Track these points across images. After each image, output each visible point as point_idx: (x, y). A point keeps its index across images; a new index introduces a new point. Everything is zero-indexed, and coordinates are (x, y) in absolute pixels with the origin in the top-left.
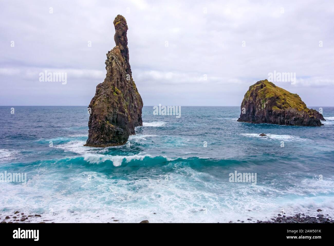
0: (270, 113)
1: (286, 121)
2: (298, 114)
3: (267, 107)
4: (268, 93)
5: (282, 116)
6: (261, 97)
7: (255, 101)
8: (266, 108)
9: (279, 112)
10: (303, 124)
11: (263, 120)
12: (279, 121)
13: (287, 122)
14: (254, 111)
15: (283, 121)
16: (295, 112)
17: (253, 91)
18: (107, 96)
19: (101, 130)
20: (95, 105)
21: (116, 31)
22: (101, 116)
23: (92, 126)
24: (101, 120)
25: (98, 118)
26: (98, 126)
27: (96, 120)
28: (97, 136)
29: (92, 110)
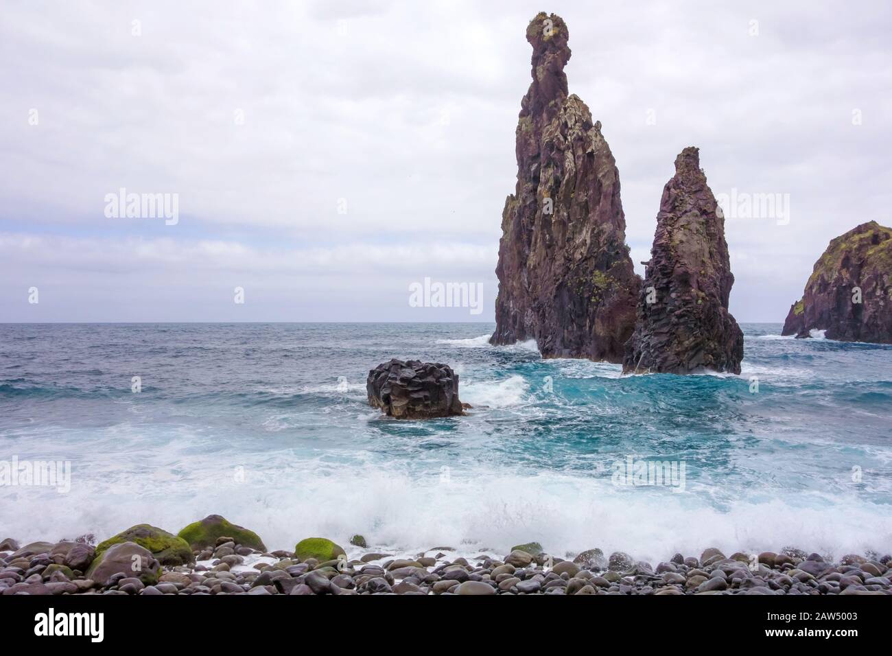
6: (884, 267)
7: (859, 282)
17: (850, 252)
18: (702, 215)
19: (705, 324)
20: (678, 242)
21: (549, 56)
22: (701, 278)
23: (669, 312)
24: (702, 291)
25: (695, 285)
26: (695, 312)
27: (689, 292)
28: (693, 344)
29: (669, 259)
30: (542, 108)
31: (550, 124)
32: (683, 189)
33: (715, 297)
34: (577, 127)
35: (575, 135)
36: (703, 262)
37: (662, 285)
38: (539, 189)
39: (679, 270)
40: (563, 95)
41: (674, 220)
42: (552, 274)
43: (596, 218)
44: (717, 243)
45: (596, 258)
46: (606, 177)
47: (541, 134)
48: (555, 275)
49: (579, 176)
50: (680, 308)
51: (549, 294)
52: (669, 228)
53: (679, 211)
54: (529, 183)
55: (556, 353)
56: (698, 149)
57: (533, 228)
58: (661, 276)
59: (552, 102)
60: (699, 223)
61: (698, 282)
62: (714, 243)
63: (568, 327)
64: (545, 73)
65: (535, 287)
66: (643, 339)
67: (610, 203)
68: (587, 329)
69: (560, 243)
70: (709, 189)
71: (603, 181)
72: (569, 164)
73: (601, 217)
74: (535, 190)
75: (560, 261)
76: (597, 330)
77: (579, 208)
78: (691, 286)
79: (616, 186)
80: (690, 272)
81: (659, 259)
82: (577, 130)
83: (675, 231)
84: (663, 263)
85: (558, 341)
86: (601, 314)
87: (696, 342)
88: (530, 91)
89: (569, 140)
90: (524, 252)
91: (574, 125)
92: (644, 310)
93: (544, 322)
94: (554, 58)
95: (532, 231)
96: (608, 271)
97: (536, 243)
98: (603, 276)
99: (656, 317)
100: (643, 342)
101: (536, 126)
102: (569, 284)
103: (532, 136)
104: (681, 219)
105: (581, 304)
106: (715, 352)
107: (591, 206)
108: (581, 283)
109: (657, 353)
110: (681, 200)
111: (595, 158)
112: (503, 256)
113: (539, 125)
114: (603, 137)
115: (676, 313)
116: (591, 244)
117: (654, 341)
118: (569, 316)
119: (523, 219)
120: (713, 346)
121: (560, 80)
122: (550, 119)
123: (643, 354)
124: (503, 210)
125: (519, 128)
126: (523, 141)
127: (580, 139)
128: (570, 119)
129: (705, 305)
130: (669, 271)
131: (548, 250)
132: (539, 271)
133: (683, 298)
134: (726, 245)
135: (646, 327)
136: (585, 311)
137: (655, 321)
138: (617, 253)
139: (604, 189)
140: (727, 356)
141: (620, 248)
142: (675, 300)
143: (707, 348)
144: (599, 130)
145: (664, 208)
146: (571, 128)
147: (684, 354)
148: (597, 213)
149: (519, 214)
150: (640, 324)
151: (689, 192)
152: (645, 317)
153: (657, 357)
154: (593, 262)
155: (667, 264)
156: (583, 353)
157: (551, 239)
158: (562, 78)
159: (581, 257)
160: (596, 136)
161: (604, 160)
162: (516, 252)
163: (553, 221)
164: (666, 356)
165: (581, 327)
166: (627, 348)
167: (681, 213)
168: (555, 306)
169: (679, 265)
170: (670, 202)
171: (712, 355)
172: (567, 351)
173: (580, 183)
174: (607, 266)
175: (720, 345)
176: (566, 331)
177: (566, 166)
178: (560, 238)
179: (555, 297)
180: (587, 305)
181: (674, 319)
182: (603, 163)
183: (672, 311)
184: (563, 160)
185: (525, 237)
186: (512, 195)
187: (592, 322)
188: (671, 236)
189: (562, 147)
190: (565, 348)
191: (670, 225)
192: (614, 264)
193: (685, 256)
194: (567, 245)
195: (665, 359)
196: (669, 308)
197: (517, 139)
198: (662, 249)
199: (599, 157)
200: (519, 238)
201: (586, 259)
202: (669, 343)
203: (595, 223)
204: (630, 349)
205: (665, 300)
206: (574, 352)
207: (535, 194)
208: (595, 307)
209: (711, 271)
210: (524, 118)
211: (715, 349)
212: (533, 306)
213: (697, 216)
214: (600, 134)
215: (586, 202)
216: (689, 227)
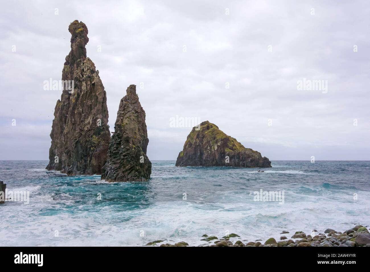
0: (223, 155)
1: (241, 163)
2: (254, 155)
3: (219, 149)
4: (218, 135)
5: (237, 158)
6: (211, 138)
7: (202, 144)
8: (217, 150)
9: (233, 154)
10: (259, 166)
11: (213, 163)
12: (234, 164)
13: (243, 165)
14: (202, 154)
15: (239, 163)
16: (251, 153)
17: (199, 132)
18: (136, 113)
19: (135, 159)
20: (125, 124)
21: (78, 40)
22: (134, 139)
23: (120, 154)
24: (134, 145)
25: (131, 142)
26: (131, 154)
27: (129, 145)
28: (130, 168)
29: (121, 131)
30: (74, 62)
31: (77, 69)
32: (129, 102)
33: (139, 147)
34: (88, 72)
35: (87, 75)
36: (135, 133)
37: (117, 142)
38: (71, 98)
39: (125, 136)
40: (84, 57)
41: (124, 114)
42: (74, 136)
43: (95, 112)
44: (142, 125)
45: (94, 130)
46: (100, 95)
47: (73, 73)
48: (75, 137)
49: (88, 93)
50: (125, 152)
51: (73, 146)
52: (122, 118)
53: (127, 111)
54: (67, 95)
55: (74, 173)
56: (136, 86)
57: (67, 116)
58: (117, 138)
59: (79, 60)
60: (134, 116)
61: (133, 141)
62: (140, 125)
63: (80, 161)
64: (76, 47)
65: (66, 143)
66: (109, 166)
67: (101, 106)
68: (89, 162)
69: (78, 123)
70: (139, 103)
71: (99, 96)
72: (84, 88)
73: (97, 112)
74: (69, 98)
75: (78, 131)
76: (93, 163)
77: (87, 107)
78: (129, 143)
79: (105, 99)
80: (130, 137)
81: (117, 131)
82: (88, 73)
83: (124, 119)
84: (118, 132)
85: (75, 167)
86: (95, 155)
87: (131, 167)
88: (70, 54)
89: (84, 77)
90: (63, 126)
91: (87, 71)
92: (110, 153)
93: (70, 159)
94: (80, 40)
95: (67, 117)
96: (99, 136)
97: (68, 122)
98: (97, 138)
99: (115, 156)
100: (109, 167)
101: (71, 70)
102: (81, 141)
103: (69, 74)
104: (127, 114)
105: (87, 150)
106: (139, 171)
107: (93, 107)
108: (86, 141)
109: (114, 172)
110: (127, 106)
111: (96, 86)
112: (54, 128)
113: (73, 70)
114: (99, 77)
115: (123, 154)
116: (92, 124)
117: (114, 166)
118: (80, 156)
119: (63, 111)
120: (138, 168)
121: (83, 51)
122: (77, 67)
123: (109, 172)
124: (55, 107)
125: (64, 70)
126: (65, 75)
127: (89, 77)
128: (85, 68)
129: (135, 151)
130: (121, 136)
131: (73, 126)
132: (69, 135)
133: (126, 148)
134: (146, 126)
135: (111, 160)
136: (88, 153)
137: (114, 158)
138: (104, 128)
139: (99, 100)
140: (144, 173)
141: (105, 126)
142: (123, 148)
143: (135, 169)
144: (98, 74)
145: (120, 109)
146: (86, 72)
147: (126, 172)
148: (95, 110)
149: (61, 108)
150: (108, 159)
151: (131, 103)
152: (110, 156)
153: (115, 173)
154: (93, 132)
155: (120, 133)
156: (86, 173)
157: (75, 121)
158: (84, 50)
159: (87, 129)
160: (96, 76)
161: (99, 87)
162: (59, 126)
163: (76, 112)
164: (118, 173)
165: (85, 161)
166: (103, 170)
167: (127, 112)
168: (75, 152)
169: (125, 134)
170: (123, 107)
171: (138, 172)
172: (79, 172)
173: (89, 96)
174: (99, 133)
175: (141, 168)
176: (79, 163)
177: (83, 88)
178: (78, 120)
179: (75, 147)
180: (89, 151)
181: (122, 157)
182: (99, 88)
183: (121, 153)
184: (81, 86)
185: (63, 119)
186: (59, 100)
187: (91, 159)
188: (122, 121)
189: (81, 80)
190: (78, 170)
191: (122, 117)
192: (102, 133)
193: (128, 130)
194: (81, 124)
195: (118, 174)
196: (120, 152)
197: (63, 74)
198: (118, 126)
199: (97, 86)
200: (61, 120)
201: (90, 130)
202: (119, 168)
203: (94, 114)
204: (104, 170)
205: (119, 149)
206: (82, 173)
207: (69, 100)
208: (92, 152)
209: (138, 136)
210: (67, 66)
211: (139, 170)
212: (65, 151)
213: (134, 113)
214: (98, 76)
215: (91, 105)
216: (130, 118)
